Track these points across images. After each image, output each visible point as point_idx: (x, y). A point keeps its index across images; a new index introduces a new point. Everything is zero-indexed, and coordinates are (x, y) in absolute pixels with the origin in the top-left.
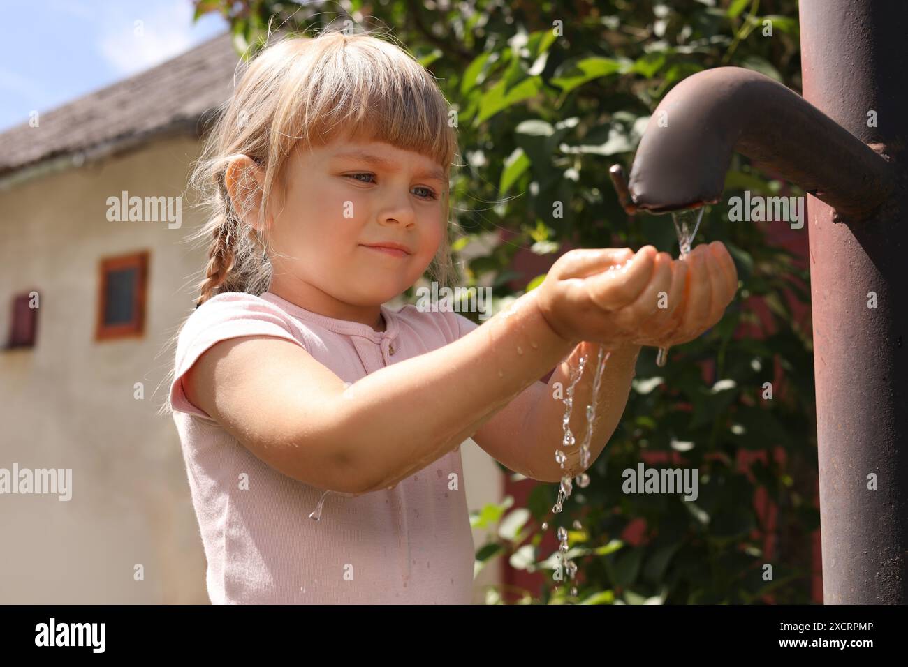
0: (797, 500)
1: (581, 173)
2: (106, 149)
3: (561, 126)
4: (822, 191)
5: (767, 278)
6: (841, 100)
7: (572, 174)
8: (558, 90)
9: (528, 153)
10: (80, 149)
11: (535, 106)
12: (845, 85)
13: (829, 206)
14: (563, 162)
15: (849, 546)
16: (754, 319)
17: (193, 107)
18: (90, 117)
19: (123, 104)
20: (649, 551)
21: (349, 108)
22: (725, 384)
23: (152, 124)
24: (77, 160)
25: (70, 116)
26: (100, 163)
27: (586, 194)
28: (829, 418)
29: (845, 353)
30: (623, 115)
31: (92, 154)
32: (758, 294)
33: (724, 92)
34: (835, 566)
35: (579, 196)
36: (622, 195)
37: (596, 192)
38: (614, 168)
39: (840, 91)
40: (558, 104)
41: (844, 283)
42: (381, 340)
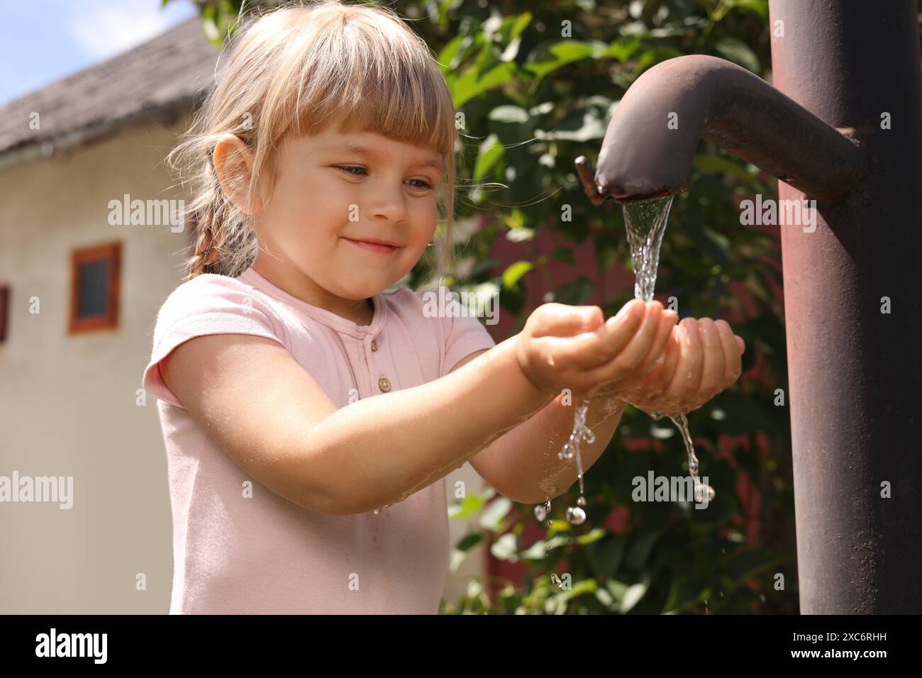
1: (557, 159)
2: (75, 138)
3: (536, 111)
4: (791, 177)
5: (747, 261)
6: (811, 85)
7: (548, 160)
8: (532, 74)
9: (503, 140)
10: (50, 138)
11: (511, 92)
12: (814, 69)
13: (800, 192)
14: (538, 148)
15: (823, 531)
16: (734, 303)
17: (165, 94)
18: (59, 104)
19: (92, 91)
20: (631, 539)
21: (341, 98)
23: (122, 111)
24: (46, 149)
26: (69, 152)
27: (561, 180)
28: (802, 403)
29: (816, 338)
30: (598, 100)
31: (62, 143)
32: (740, 278)
33: (689, 81)
34: (809, 551)
35: (554, 183)
36: (588, 186)
37: (572, 179)
38: (579, 160)
39: (809, 75)
40: (532, 89)
41: (815, 269)
42: (365, 336)
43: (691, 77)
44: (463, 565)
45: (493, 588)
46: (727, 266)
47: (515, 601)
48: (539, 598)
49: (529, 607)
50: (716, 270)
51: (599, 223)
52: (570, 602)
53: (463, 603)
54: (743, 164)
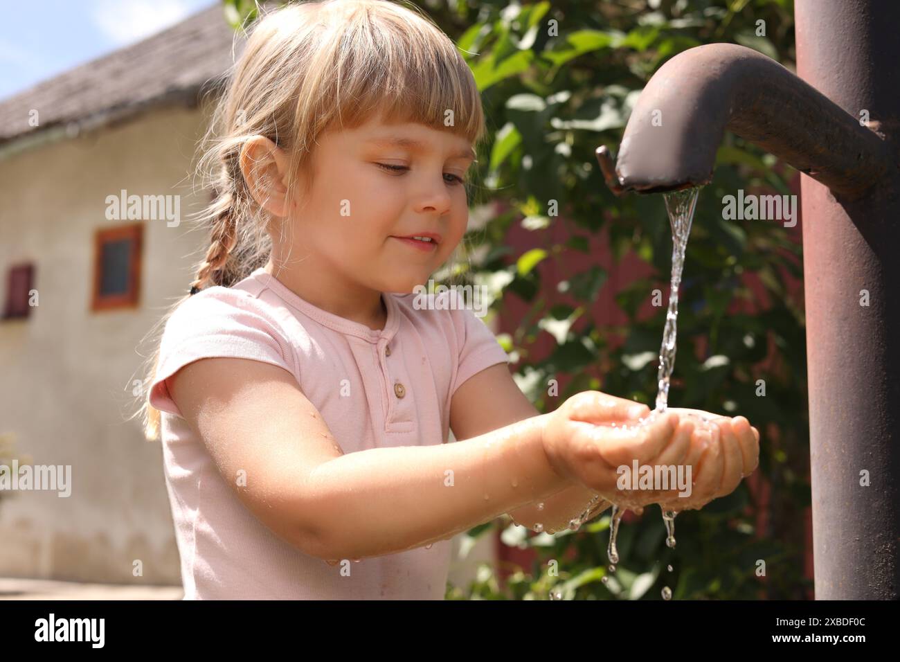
0: (789, 476)
1: (574, 148)
2: (100, 120)
3: (553, 100)
4: (815, 171)
5: (762, 253)
6: (836, 76)
7: (564, 149)
8: (550, 63)
9: (519, 128)
10: (75, 120)
11: (528, 81)
12: (840, 61)
13: (823, 185)
14: (554, 137)
15: (840, 532)
16: (747, 294)
17: (187, 78)
18: (85, 87)
19: (117, 74)
20: (641, 528)
21: (384, 90)
22: (717, 361)
23: (146, 93)
24: (71, 131)
25: (65, 86)
26: (94, 134)
27: (578, 169)
29: (838, 335)
30: (616, 90)
31: (88, 125)
32: (753, 270)
33: (715, 70)
34: (826, 552)
35: (570, 171)
36: (609, 177)
37: (587, 167)
38: (600, 150)
39: (835, 67)
40: (550, 78)
41: (838, 264)
42: (378, 340)
43: (716, 67)
44: (472, 551)
45: (503, 574)
46: (742, 257)
47: (523, 587)
48: (547, 584)
49: (536, 594)
50: (731, 260)
51: (614, 213)
52: (578, 590)
53: (472, 588)
54: (760, 155)
